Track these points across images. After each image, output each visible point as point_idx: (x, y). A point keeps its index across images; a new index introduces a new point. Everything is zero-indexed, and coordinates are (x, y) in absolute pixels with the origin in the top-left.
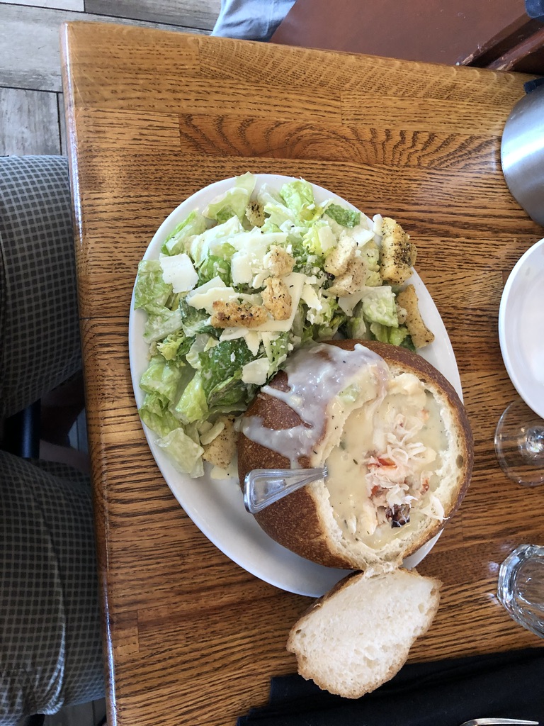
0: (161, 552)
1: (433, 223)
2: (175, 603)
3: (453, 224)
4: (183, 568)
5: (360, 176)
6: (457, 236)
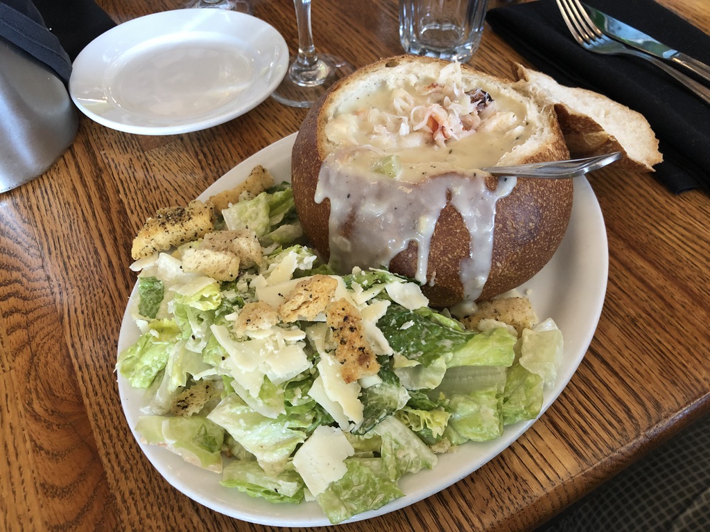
0: (645, 344)
1: (114, 229)
2: (683, 306)
3: (107, 210)
4: (644, 315)
5: (81, 323)
6: (121, 202)
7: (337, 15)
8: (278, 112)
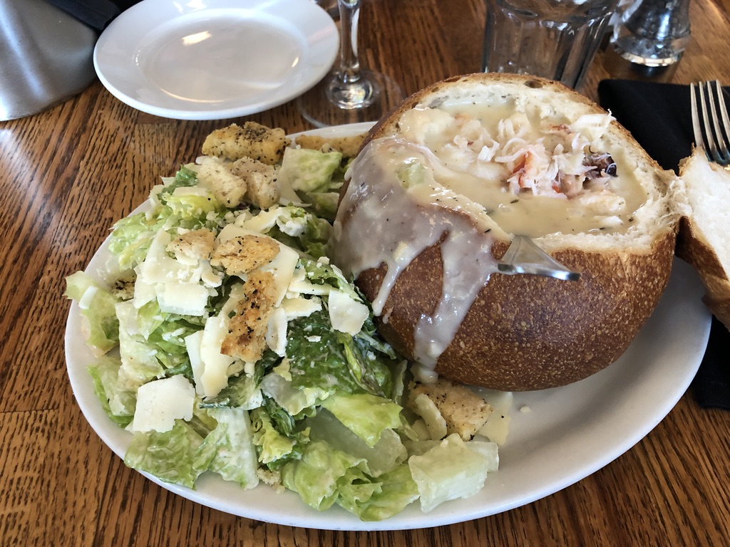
1: (50, 195)
6: (77, 169)
7: (433, 36)
8: (292, 124)
